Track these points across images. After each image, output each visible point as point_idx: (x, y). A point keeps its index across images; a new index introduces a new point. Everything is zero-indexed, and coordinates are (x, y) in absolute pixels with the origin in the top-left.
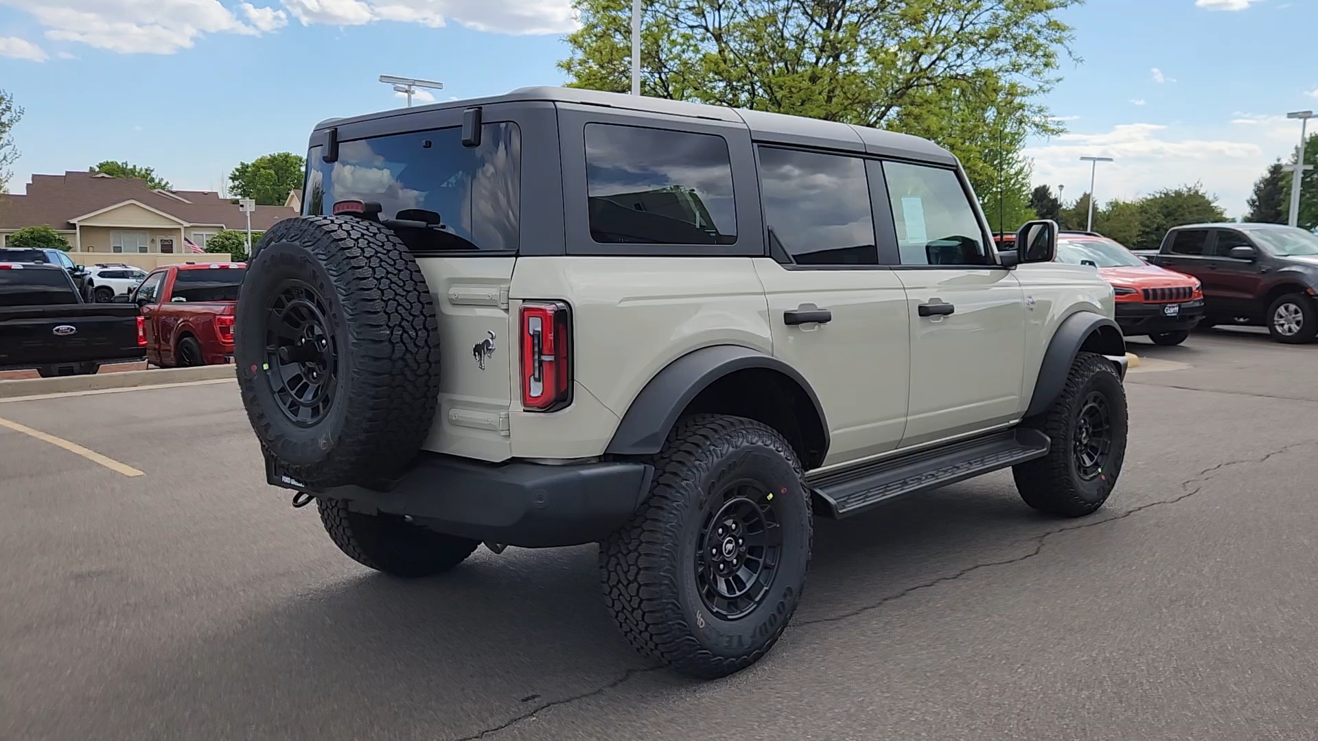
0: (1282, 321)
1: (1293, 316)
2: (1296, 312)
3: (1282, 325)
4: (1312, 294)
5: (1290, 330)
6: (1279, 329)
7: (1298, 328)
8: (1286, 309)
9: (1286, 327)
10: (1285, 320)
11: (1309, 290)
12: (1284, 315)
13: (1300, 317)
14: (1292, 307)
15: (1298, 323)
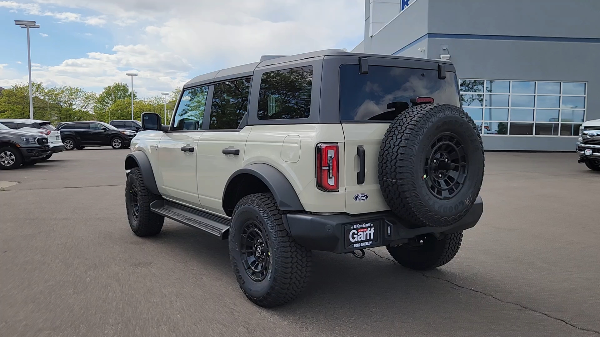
0: (3, 160)
1: (9, 157)
2: (11, 155)
3: (4, 162)
4: (19, 146)
5: (8, 163)
6: (3, 164)
7: (13, 162)
8: (6, 154)
9: (6, 162)
10: (5, 159)
11: (17, 145)
12: (4, 157)
13: (13, 157)
14: (8, 153)
15: (12, 160)
